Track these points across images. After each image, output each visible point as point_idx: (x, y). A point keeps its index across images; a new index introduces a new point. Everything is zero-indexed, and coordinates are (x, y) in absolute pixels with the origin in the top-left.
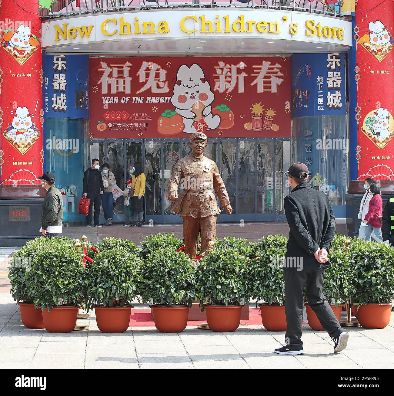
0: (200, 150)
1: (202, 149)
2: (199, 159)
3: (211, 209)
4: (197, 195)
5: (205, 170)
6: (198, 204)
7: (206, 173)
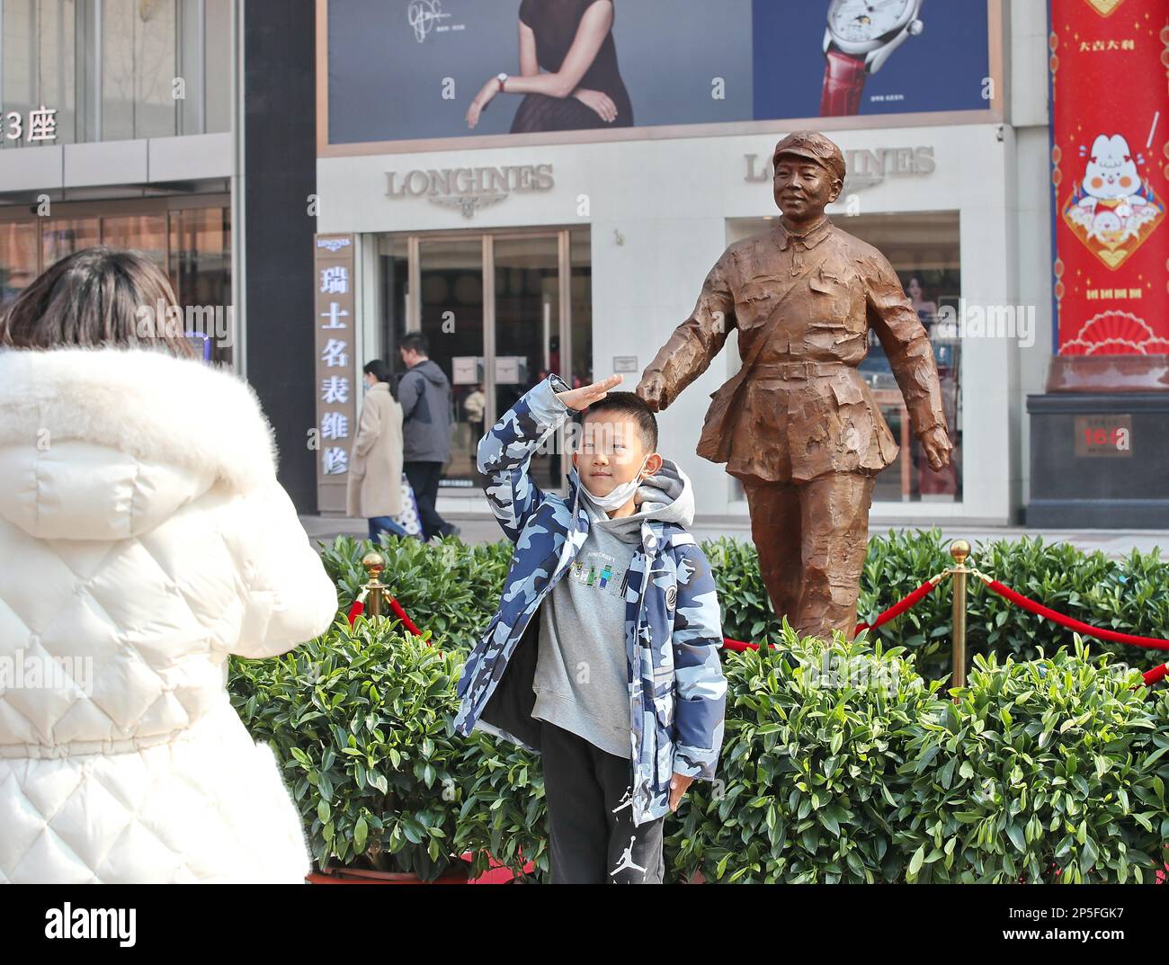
0: (797, 202)
1: (804, 199)
2: (800, 240)
3: (832, 446)
4: (777, 386)
5: (816, 285)
6: (780, 424)
7: (822, 299)
